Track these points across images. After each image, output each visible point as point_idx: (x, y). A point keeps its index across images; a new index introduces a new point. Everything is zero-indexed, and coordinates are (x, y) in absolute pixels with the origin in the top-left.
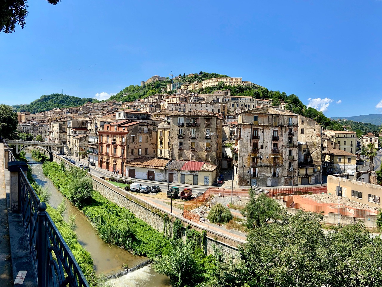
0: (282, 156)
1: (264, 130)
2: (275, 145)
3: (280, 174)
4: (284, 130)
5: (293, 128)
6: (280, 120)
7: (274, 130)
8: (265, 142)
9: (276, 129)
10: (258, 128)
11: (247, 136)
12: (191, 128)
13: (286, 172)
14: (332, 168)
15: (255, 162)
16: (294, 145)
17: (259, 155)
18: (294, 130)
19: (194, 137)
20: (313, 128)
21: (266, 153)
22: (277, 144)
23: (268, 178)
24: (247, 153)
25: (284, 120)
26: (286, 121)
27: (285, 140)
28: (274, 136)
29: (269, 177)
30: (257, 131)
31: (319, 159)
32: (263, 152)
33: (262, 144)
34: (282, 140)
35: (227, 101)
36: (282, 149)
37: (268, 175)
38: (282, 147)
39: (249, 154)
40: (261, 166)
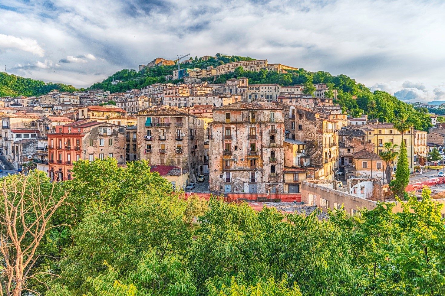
0: (262, 159)
1: (238, 128)
2: (253, 146)
3: (260, 179)
4: (264, 127)
5: (276, 124)
6: (259, 116)
7: (251, 128)
8: (239, 142)
9: (253, 126)
10: (230, 126)
11: (218, 136)
12: (160, 129)
13: (268, 178)
14: (352, 175)
15: (229, 165)
16: (277, 145)
17: (232, 157)
18: (278, 127)
19: (164, 139)
20: (313, 124)
21: (240, 155)
22: (255, 144)
23: (245, 184)
24: (219, 155)
25: (264, 116)
26: (266, 117)
27: (266, 139)
28: (251, 135)
29: (246, 182)
30: (229, 130)
31: (320, 162)
32: (237, 154)
33: (235, 145)
34: (262, 139)
35: (242, 91)
36: (262, 149)
37: (245, 180)
38: (262, 148)
39: (221, 156)
40: (235, 170)
